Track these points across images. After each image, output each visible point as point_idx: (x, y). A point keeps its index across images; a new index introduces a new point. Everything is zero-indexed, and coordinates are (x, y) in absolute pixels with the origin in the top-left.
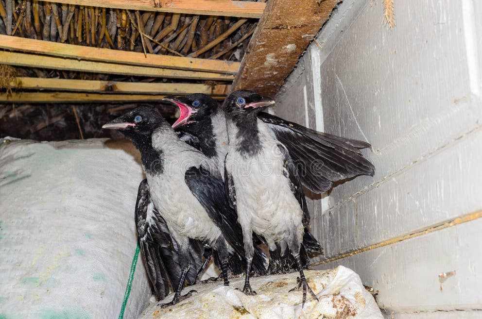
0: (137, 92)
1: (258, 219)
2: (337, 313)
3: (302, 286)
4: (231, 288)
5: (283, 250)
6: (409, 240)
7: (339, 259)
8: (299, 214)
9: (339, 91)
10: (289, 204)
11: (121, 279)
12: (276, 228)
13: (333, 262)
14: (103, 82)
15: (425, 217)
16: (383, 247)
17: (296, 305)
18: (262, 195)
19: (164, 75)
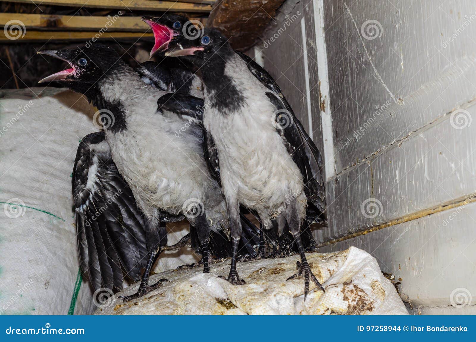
0: (88, 28)
1: (246, 189)
2: (349, 307)
3: (304, 272)
4: (212, 276)
5: (281, 228)
6: (442, 213)
7: (348, 238)
8: (299, 182)
9: (348, 23)
10: (285, 170)
11: (70, 266)
12: (271, 200)
13: (341, 242)
14: (44, 16)
15: (463, 184)
16: (407, 223)
17: (296, 296)
18: (251, 159)
19: (122, 5)
